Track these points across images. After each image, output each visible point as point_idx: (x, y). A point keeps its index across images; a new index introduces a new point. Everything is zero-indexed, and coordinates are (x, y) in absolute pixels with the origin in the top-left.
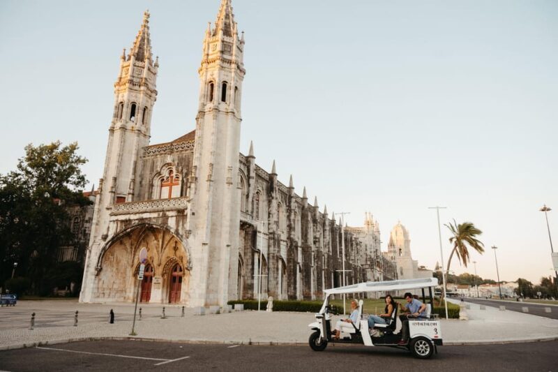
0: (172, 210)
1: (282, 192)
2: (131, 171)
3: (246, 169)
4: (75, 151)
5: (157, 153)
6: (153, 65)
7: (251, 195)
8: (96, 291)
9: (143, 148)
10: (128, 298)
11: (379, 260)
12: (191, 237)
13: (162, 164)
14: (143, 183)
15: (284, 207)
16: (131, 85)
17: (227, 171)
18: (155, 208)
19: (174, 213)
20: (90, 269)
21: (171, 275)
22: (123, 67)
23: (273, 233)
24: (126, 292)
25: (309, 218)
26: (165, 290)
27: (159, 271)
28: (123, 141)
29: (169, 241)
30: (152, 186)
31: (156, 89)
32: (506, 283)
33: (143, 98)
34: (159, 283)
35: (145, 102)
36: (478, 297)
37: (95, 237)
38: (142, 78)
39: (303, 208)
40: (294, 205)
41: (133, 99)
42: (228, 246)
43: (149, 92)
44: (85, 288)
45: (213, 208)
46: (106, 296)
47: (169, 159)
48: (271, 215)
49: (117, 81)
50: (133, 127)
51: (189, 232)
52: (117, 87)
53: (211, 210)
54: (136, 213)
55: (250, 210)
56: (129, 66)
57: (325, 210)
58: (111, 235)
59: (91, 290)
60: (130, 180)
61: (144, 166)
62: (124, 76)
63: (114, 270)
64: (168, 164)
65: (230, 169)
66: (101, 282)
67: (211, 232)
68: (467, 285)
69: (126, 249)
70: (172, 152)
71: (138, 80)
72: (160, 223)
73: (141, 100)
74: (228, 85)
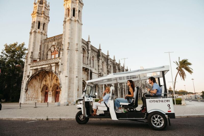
0: (53, 63)
1: (104, 57)
2: (39, 49)
3: (87, 46)
4: (24, 46)
5: (49, 41)
6: (47, 6)
7: (89, 57)
8: (26, 98)
9: (44, 40)
10: (39, 101)
11: (147, 85)
12: (61, 74)
13: (51, 46)
14: (44, 54)
15: (105, 63)
16: (38, 14)
17: (76, 45)
18: (47, 63)
19: (54, 65)
20: (23, 89)
21: (56, 91)
22: (35, 7)
23: (100, 73)
24: (38, 99)
25: (117, 68)
26: (53, 97)
27: (51, 89)
28: (35, 37)
29: (54, 77)
30: (47, 55)
31: (49, 16)
32: (197, 93)
33: (43, 19)
34: (51, 94)
35: (44, 21)
36: (187, 99)
37: (25, 76)
38: (42, 11)
39: (114, 64)
40: (109, 62)
41: (39, 20)
42: (77, 77)
43: (46, 17)
44: (21, 97)
45: (70, 61)
46: (30, 100)
47: (54, 43)
48: (99, 66)
49: (32, 13)
50: (39, 31)
51: (60, 72)
52: (32, 15)
53: (69, 62)
54: (40, 66)
55: (89, 63)
56: (37, 6)
57: (124, 65)
58: (31, 75)
59: (24, 98)
60: (38, 53)
61: (44, 47)
62: (35, 11)
63: (33, 89)
64: (53, 45)
65: (77, 44)
66: (28, 95)
67: (70, 72)
68: (182, 94)
69: (38, 81)
70: (54, 41)
71: (41, 12)
72: (49, 69)
73: (42, 20)
74: (75, 10)
